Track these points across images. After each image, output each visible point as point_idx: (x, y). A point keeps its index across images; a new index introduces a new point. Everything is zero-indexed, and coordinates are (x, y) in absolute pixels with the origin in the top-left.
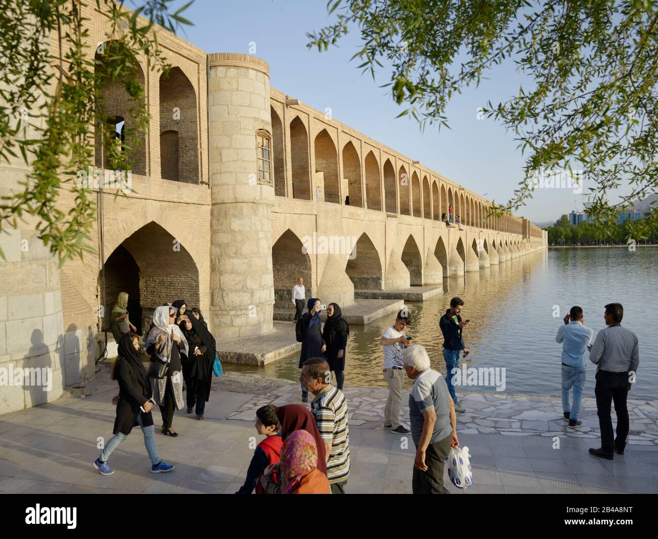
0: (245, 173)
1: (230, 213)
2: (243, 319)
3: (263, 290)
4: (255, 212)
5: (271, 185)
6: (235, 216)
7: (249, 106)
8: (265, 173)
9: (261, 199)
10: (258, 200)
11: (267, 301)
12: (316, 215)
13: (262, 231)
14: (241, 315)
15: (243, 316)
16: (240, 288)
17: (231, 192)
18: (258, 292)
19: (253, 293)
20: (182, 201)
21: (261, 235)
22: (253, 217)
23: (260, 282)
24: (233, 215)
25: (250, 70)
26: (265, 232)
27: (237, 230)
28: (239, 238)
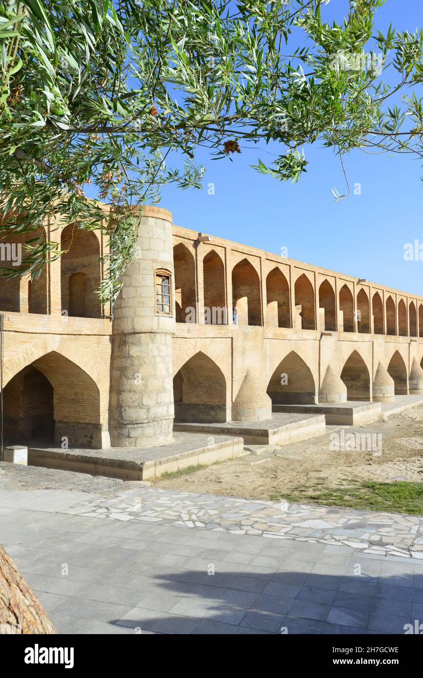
0: (143, 307)
1: (129, 342)
2: (139, 431)
3: (160, 407)
4: (152, 341)
5: (171, 316)
6: (134, 344)
7: (147, 250)
8: (165, 306)
9: (158, 329)
10: (155, 330)
11: (164, 416)
12: (232, 338)
13: (160, 356)
14: (138, 428)
15: (139, 429)
16: (137, 405)
17: (130, 323)
18: (154, 408)
19: (148, 409)
20: (82, 333)
21: (158, 360)
22: (150, 345)
23: (157, 400)
24: (132, 343)
25: (150, 218)
26: (163, 356)
27: (135, 355)
28: (136, 362)
